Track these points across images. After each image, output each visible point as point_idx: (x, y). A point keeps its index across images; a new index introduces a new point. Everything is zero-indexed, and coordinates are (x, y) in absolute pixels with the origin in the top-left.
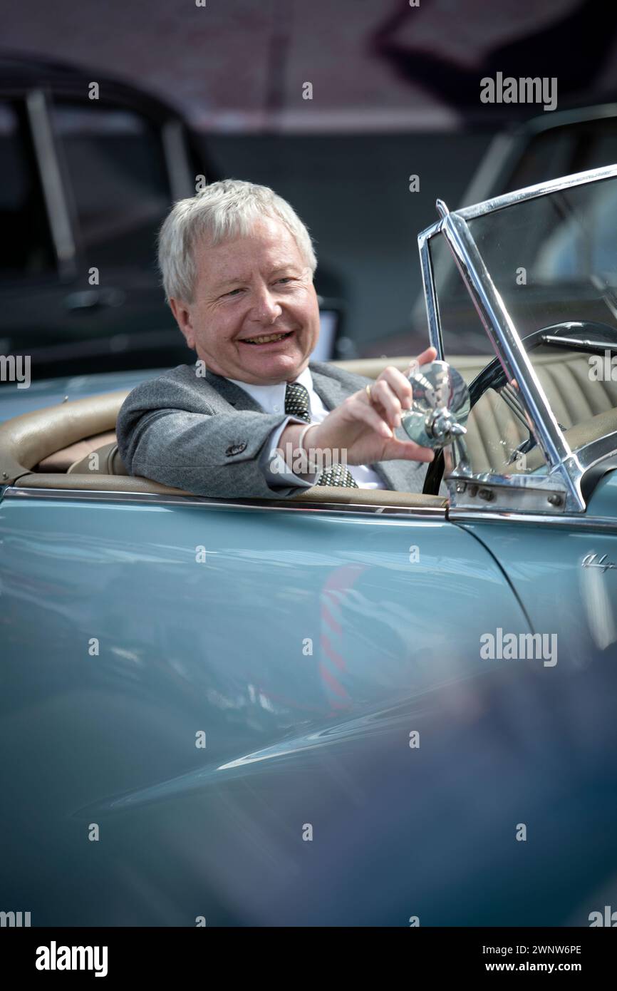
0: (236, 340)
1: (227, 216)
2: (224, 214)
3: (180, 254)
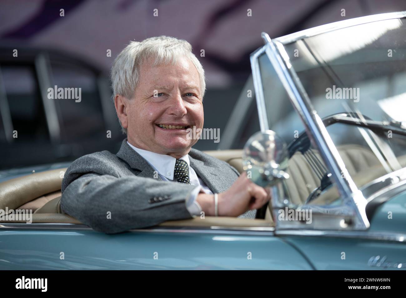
0: (154, 124)
1: (166, 50)
2: (164, 49)
3: (131, 68)
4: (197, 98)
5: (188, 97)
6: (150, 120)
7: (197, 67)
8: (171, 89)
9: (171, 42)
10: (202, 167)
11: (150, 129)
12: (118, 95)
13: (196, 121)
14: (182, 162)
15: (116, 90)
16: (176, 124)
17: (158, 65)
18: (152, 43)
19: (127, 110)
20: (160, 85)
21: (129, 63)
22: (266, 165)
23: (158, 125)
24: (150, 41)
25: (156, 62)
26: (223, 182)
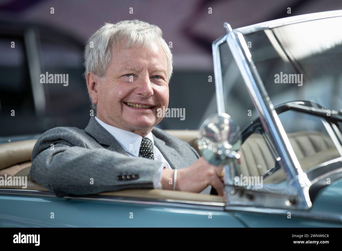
0: (123, 102)
1: (138, 34)
2: (137, 33)
3: (104, 48)
4: (164, 80)
5: (156, 79)
6: (119, 98)
7: (165, 52)
8: (141, 71)
9: (144, 26)
10: (163, 146)
11: (119, 106)
12: (91, 73)
13: (161, 102)
14: (147, 140)
15: (89, 68)
16: (143, 104)
17: (130, 48)
18: (125, 26)
19: (97, 87)
20: (131, 66)
21: (102, 44)
22: (220, 145)
23: (126, 103)
24: (124, 23)
25: (128, 45)
26: (182, 162)
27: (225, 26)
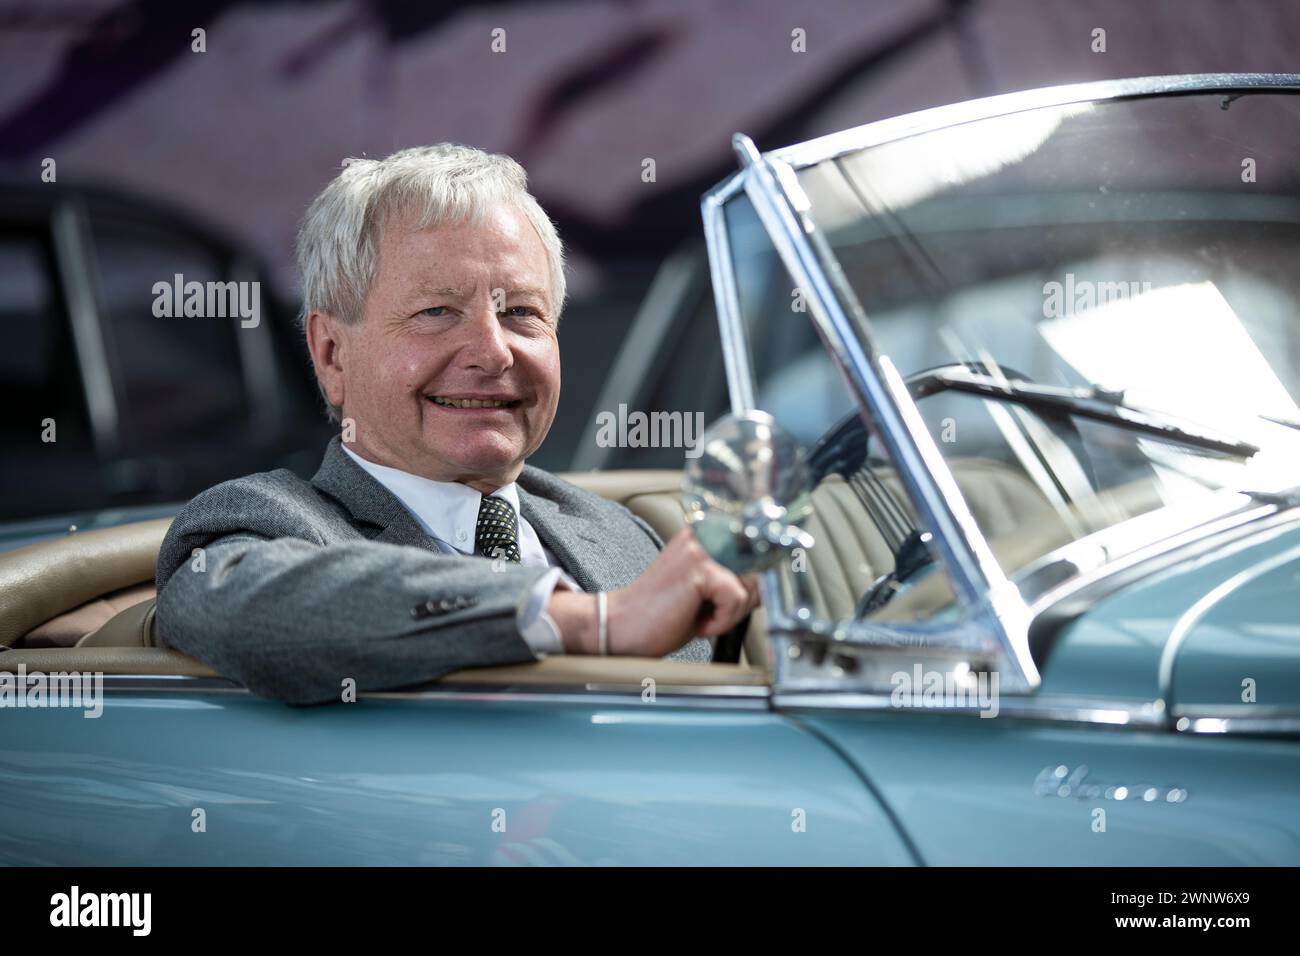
0: (423, 395)
1: (453, 185)
2: (449, 182)
3: (354, 235)
4: (543, 320)
5: (517, 318)
6: (410, 386)
7: (540, 232)
8: (469, 296)
9: (469, 161)
10: (554, 518)
11: (410, 409)
12: (318, 313)
13: (538, 387)
14: (498, 504)
15: (311, 298)
16: (484, 396)
17: (432, 228)
18: (413, 163)
19: (340, 355)
20: (439, 285)
21: (348, 221)
23: (433, 400)
24: (408, 157)
25: (425, 218)
26: (615, 561)
27: (737, 146)
